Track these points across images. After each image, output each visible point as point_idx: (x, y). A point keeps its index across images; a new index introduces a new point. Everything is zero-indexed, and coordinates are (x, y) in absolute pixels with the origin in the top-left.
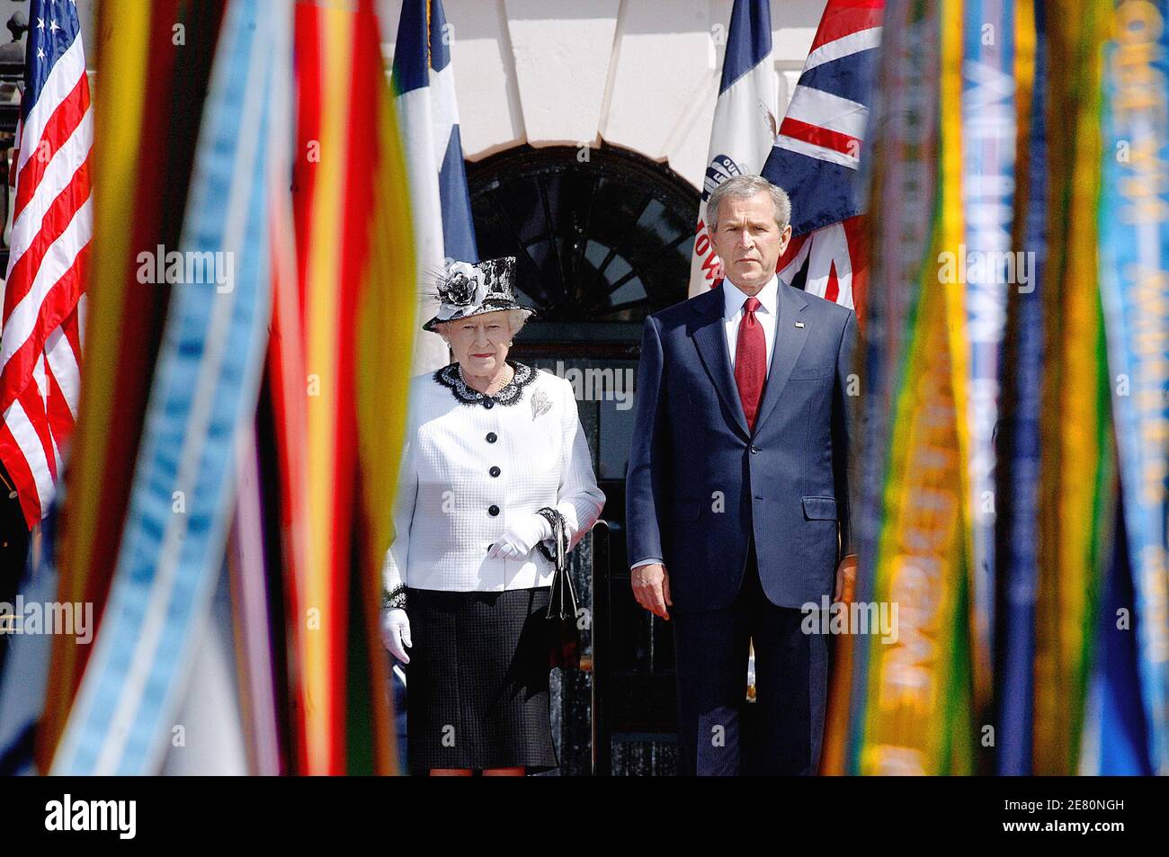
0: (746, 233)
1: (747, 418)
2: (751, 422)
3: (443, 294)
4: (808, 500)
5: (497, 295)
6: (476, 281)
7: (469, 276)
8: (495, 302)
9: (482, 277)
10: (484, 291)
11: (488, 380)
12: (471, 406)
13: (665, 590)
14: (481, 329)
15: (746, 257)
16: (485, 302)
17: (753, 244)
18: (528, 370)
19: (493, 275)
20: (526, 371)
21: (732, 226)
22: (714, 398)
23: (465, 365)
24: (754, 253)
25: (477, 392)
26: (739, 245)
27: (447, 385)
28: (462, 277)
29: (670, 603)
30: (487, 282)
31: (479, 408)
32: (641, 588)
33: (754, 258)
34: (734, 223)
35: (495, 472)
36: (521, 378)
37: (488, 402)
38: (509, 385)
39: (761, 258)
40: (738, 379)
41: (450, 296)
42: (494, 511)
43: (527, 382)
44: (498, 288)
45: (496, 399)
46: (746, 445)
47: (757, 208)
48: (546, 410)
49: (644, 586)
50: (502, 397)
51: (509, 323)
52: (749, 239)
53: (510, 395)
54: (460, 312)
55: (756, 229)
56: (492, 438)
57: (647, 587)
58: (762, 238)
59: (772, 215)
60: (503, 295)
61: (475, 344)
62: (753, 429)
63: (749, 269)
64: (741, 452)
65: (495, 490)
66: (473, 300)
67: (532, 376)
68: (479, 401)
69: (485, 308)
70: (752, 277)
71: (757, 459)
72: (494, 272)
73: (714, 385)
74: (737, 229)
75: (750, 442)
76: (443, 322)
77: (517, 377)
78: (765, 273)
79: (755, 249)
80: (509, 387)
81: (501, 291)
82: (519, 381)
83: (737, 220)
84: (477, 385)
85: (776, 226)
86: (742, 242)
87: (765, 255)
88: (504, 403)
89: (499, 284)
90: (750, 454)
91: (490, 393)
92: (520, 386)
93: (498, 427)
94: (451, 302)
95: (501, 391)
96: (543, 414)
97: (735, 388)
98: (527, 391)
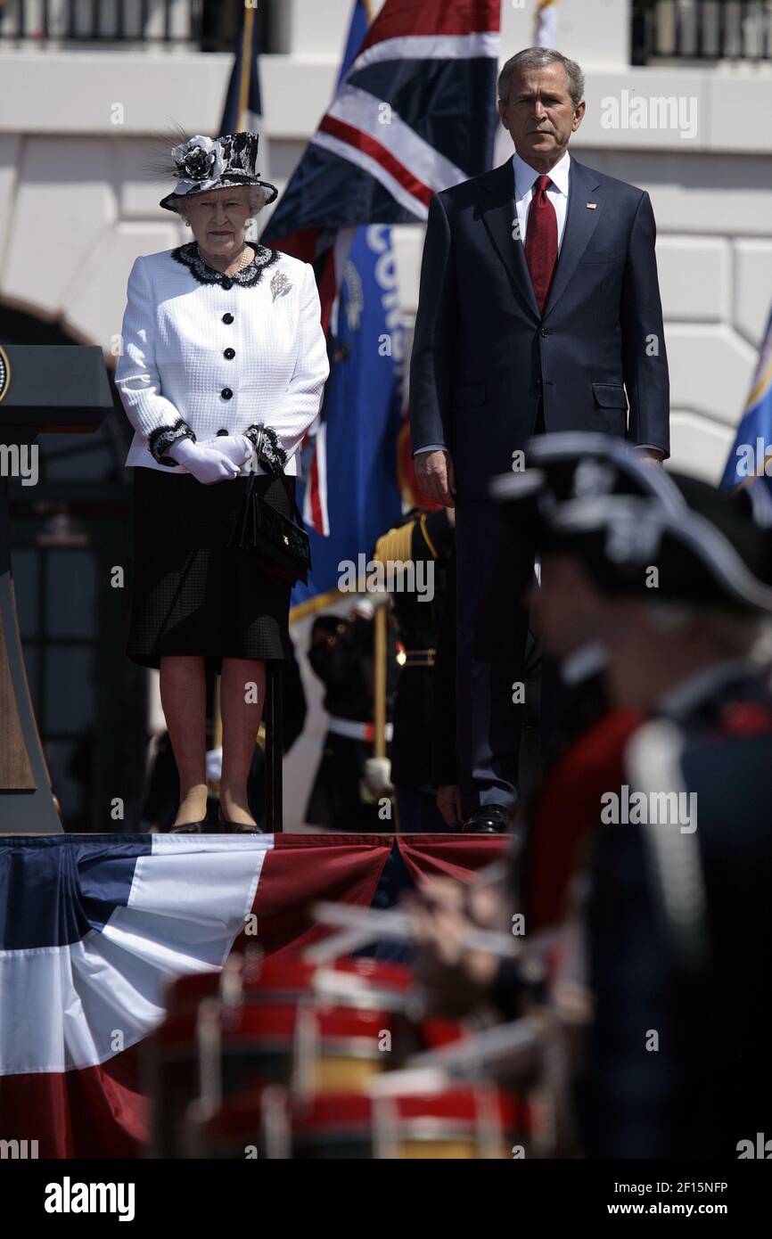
0: (539, 104)
1: (537, 298)
2: (542, 304)
3: (181, 167)
4: (597, 387)
5: (236, 170)
6: (215, 155)
7: (207, 150)
8: (235, 178)
9: (221, 151)
10: (222, 165)
11: (227, 261)
12: (209, 286)
13: (450, 479)
14: (220, 206)
15: (539, 129)
16: (224, 177)
17: (545, 115)
18: (269, 253)
19: (232, 151)
20: (267, 254)
21: (525, 96)
22: (505, 277)
23: (203, 245)
24: (547, 125)
25: (216, 272)
26: (532, 116)
27: (185, 263)
28: (200, 150)
29: (454, 491)
30: (226, 156)
31: (217, 288)
32: (425, 475)
33: (546, 129)
34: (528, 93)
35: (230, 354)
36: (261, 260)
37: (227, 284)
38: (249, 266)
39: (554, 130)
40: (529, 260)
41: (188, 170)
42: (227, 394)
43: (267, 265)
44: (237, 164)
45: (236, 281)
46: (536, 327)
47: (551, 79)
48: (286, 292)
49: (429, 473)
50: (242, 278)
51: (249, 201)
52: (541, 109)
53: (250, 277)
54: (198, 187)
55: (550, 100)
56: (228, 319)
57: (432, 475)
58: (555, 110)
59: (566, 86)
60: (243, 171)
61: (212, 222)
62: (543, 312)
63: (541, 140)
64: (531, 335)
65: (229, 372)
66: (211, 174)
67: (274, 258)
68: (217, 281)
69: (223, 183)
70: (545, 150)
71: (547, 342)
72: (234, 148)
73: (505, 265)
74: (531, 100)
75: (539, 324)
76: (180, 196)
77: (258, 258)
78: (559, 147)
79: (548, 121)
80: (248, 269)
81: (242, 168)
82: (259, 263)
83: (530, 90)
84: (215, 266)
85: (570, 99)
86: (534, 113)
87: (559, 126)
88: (244, 285)
89: (239, 160)
90: (541, 337)
91: (228, 273)
92: (260, 268)
93: (235, 309)
94: (188, 176)
95: (241, 272)
96: (283, 295)
97: (526, 270)
98: (268, 273)
